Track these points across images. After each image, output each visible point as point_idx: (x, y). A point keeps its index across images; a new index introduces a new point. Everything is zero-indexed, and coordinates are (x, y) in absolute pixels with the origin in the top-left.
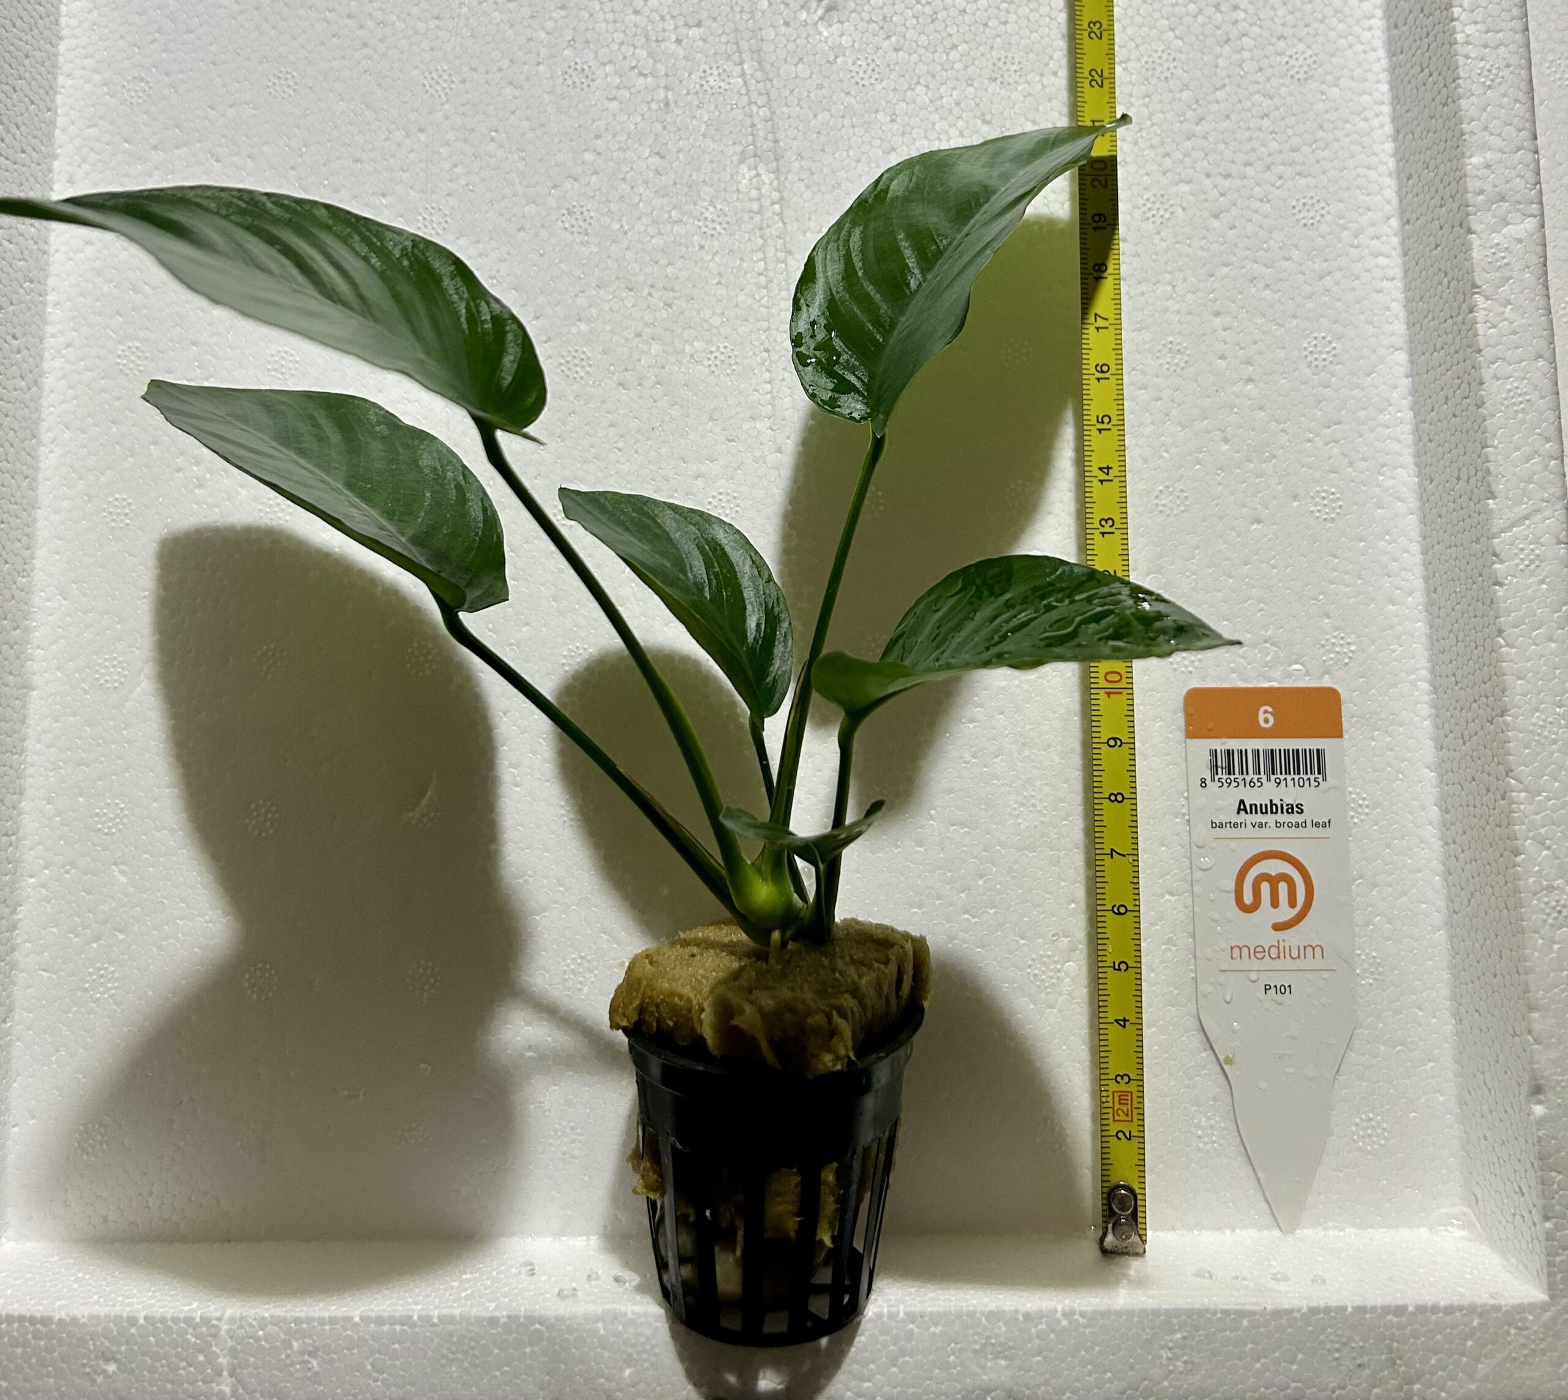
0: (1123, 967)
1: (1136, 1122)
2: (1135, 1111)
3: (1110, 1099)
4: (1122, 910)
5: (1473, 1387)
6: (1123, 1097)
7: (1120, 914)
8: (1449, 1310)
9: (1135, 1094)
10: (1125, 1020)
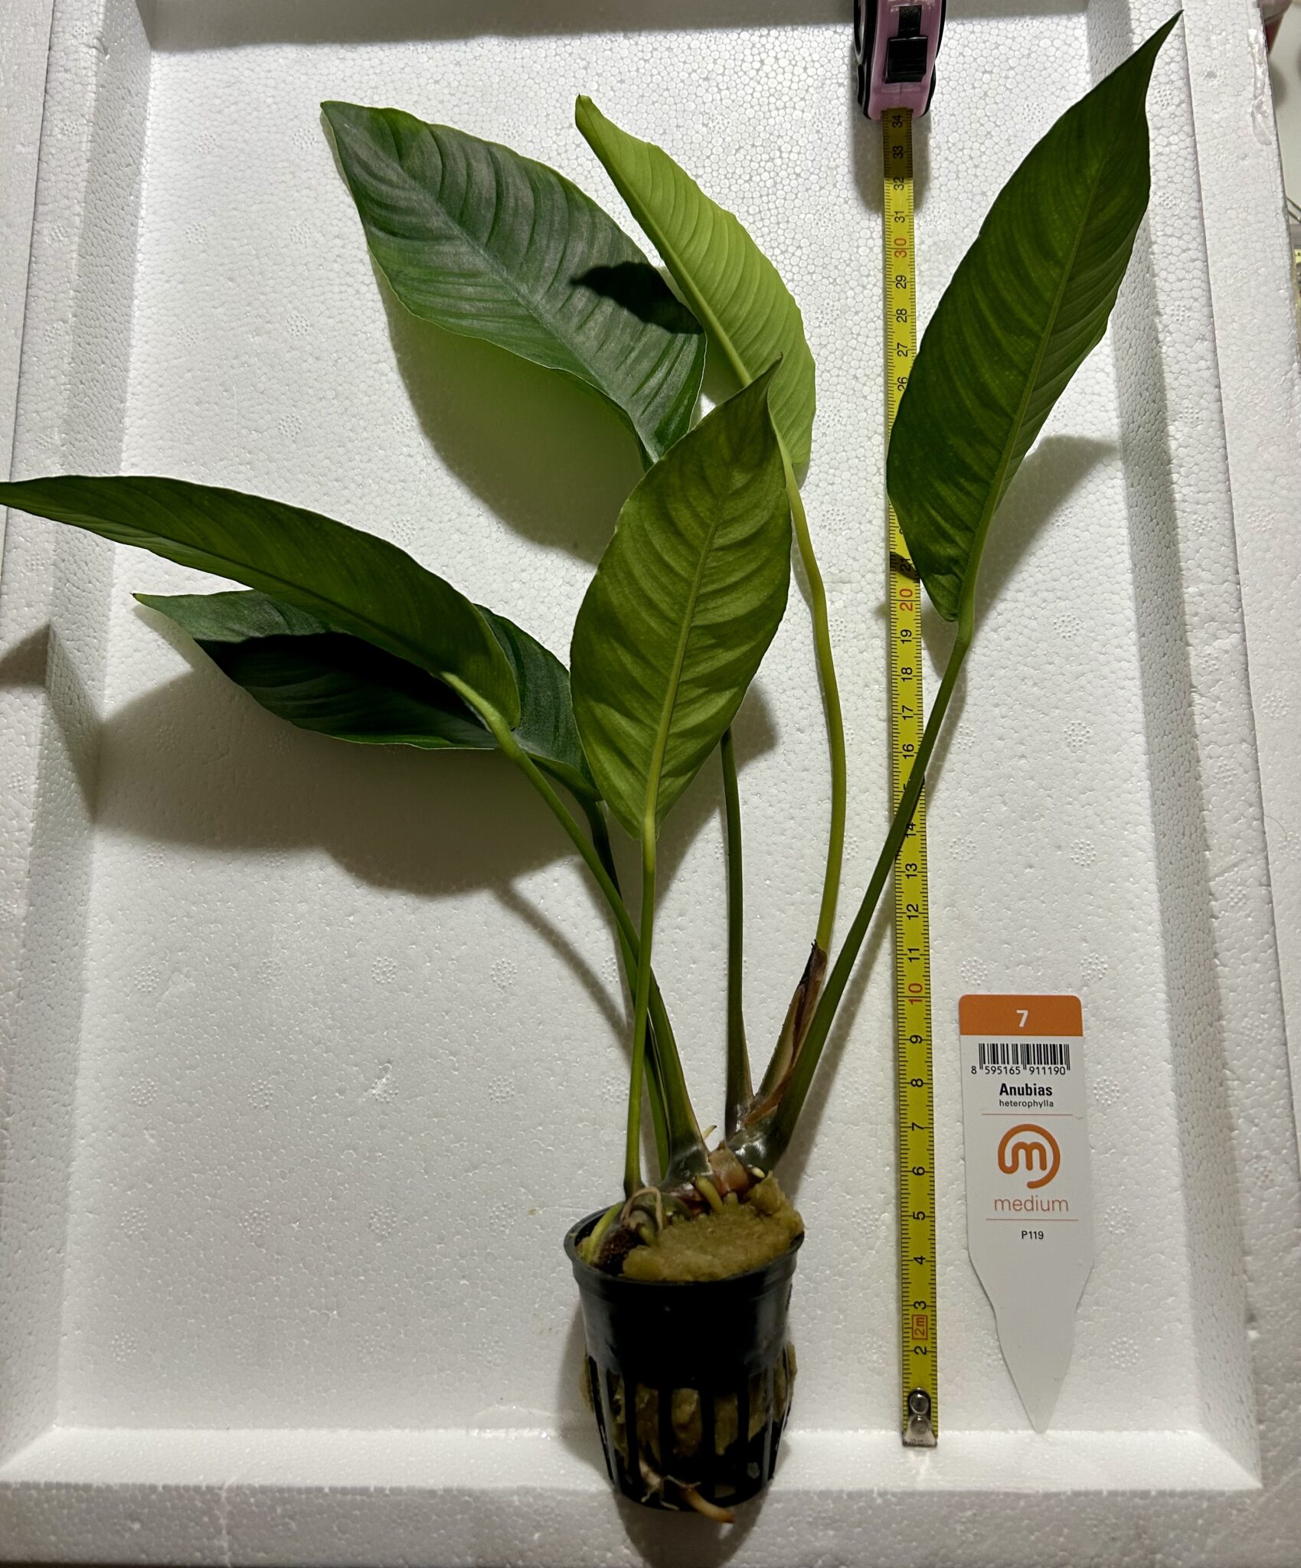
0: (921, 1216)
1: (930, 1340)
2: (930, 1332)
3: (910, 1321)
4: (921, 1171)
5: (1203, 1557)
6: (920, 1320)
7: (918, 1174)
8: (1184, 1494)
9: (930, 1318)
10: (922, 1258)
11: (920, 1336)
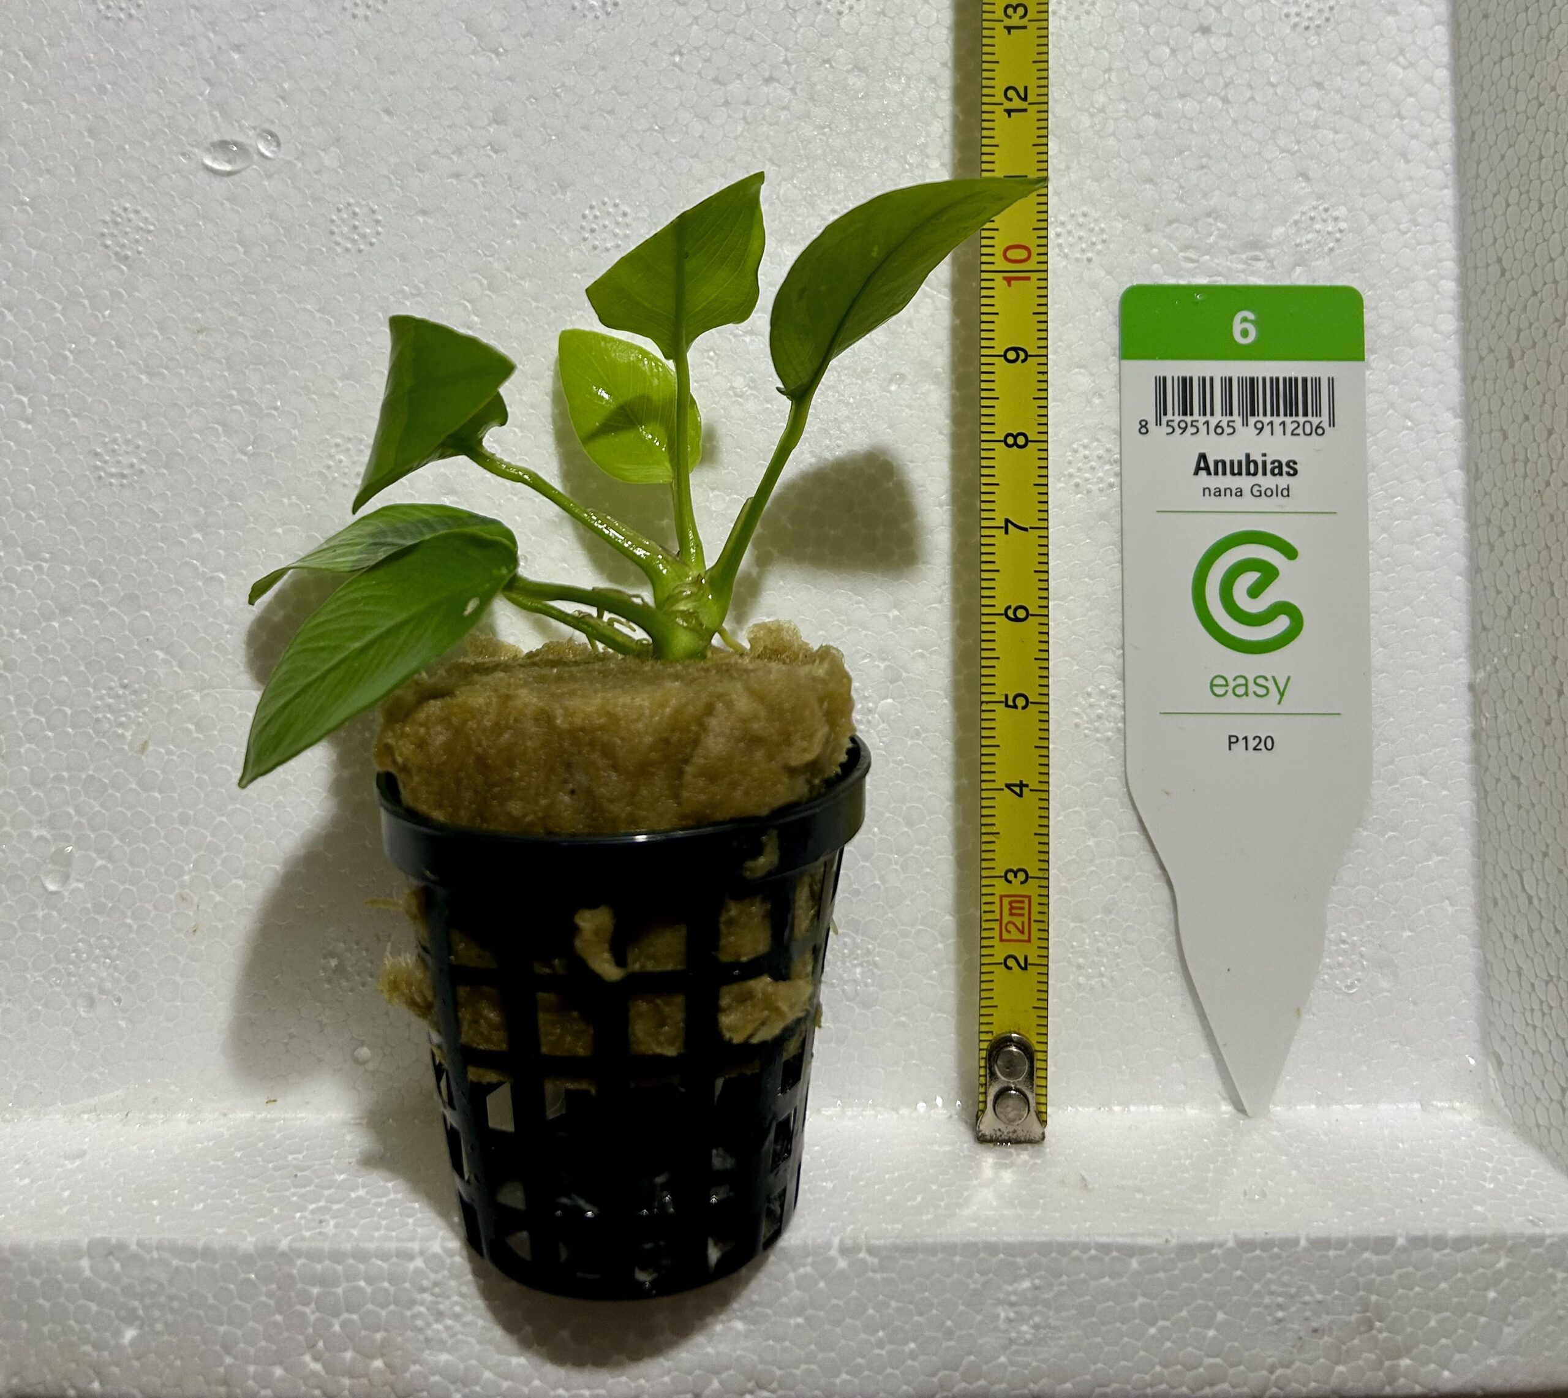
0: (1021, 702)
1: (1035, 942)
2: (1034, 926)
3: (996, 908)
4: (1021, 614)
6: (1017, 904)
7: (1017, 620)
9: (1035, 900)
10: (1022, 785)
11: (1015, 934)
